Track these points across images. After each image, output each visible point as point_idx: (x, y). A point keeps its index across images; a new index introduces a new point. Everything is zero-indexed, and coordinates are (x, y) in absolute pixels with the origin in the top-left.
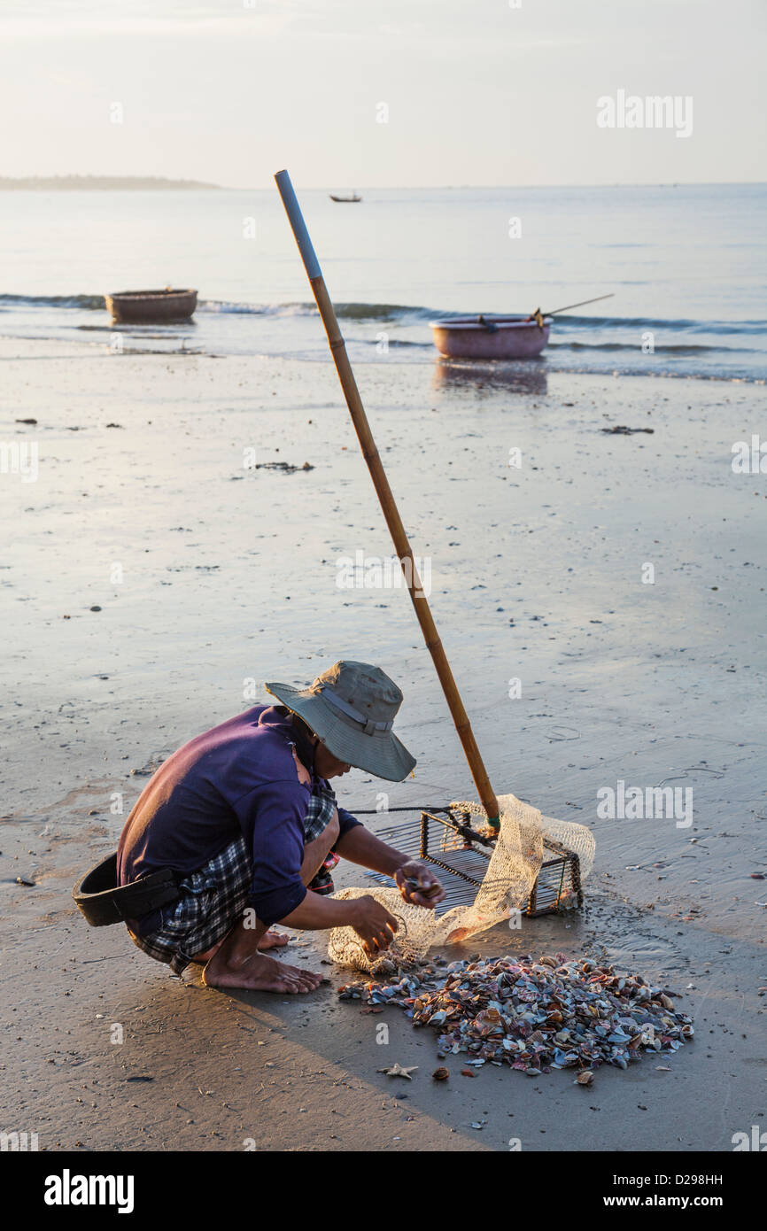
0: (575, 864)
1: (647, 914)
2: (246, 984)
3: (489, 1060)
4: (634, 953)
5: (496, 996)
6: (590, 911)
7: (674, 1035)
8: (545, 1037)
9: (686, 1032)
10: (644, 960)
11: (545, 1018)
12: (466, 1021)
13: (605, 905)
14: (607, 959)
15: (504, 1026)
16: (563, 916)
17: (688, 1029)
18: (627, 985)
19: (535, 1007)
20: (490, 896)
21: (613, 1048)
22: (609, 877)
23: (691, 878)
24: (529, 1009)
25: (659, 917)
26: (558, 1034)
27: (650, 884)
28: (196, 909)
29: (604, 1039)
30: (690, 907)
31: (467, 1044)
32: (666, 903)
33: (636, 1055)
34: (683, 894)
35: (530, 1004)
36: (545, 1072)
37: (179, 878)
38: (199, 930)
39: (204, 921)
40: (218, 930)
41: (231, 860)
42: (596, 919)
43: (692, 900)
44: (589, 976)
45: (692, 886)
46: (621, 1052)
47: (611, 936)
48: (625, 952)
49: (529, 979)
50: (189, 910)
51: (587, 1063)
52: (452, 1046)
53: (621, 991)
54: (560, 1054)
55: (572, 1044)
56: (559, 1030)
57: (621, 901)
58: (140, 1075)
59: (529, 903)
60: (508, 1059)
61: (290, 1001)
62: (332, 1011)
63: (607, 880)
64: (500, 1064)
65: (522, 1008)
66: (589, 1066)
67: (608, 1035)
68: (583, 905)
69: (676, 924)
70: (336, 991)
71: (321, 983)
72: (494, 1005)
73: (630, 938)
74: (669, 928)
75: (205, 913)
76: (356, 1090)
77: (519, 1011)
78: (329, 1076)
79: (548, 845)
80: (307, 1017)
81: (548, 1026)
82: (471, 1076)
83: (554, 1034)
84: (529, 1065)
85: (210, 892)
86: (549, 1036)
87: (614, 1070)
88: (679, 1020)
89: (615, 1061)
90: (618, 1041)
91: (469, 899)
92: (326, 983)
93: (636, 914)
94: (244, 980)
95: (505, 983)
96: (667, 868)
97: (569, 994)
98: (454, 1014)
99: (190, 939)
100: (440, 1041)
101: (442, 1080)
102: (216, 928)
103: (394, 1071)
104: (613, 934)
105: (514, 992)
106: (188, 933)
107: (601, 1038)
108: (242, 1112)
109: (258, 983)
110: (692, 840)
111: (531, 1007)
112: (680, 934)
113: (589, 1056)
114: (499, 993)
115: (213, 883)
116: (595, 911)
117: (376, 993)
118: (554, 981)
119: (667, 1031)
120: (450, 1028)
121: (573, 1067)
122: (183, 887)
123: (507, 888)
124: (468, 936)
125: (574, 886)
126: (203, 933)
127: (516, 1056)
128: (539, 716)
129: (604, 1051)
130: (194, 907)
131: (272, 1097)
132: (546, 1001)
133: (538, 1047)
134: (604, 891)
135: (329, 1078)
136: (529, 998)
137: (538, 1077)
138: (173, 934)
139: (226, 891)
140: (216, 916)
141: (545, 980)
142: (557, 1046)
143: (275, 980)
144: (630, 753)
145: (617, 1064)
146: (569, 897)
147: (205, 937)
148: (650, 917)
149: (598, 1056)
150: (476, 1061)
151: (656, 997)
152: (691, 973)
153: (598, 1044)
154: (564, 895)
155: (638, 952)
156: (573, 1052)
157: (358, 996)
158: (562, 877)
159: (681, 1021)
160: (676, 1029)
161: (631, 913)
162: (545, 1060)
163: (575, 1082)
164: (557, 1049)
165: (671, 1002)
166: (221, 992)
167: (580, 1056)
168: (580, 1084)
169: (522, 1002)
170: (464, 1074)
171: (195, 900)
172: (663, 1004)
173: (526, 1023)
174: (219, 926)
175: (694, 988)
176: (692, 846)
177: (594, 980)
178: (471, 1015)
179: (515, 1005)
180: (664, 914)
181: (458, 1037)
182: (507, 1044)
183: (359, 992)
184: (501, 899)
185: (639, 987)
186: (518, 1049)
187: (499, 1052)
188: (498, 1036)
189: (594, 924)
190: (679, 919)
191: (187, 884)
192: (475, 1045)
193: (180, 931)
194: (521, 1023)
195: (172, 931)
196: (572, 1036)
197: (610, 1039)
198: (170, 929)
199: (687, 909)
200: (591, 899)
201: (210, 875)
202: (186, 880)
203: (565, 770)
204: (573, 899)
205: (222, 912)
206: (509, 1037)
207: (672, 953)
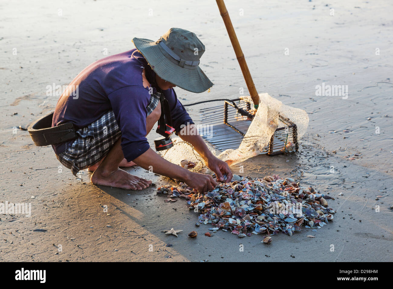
0: (294, 130)
1: (332, 156)
2: (111, 185)
3: (221, 228)
4: (317, 176)
5: (231, 196)
6: (302, 153)
7: (322, 219)
8: (251, 218)
9: (329, 218)
10: (321, 180)
11: (253, 208)
12: (214, 208)
13: (311, 151)
14: (302, 178)
15: (231, 212)
16: (287, 156)
17: (330, 216)
18: (304, 192)
19: (249, 202)
20: (247, 144)
21: (287, 225)
22: (318, 136)
23: (362, 138)
24: (246, 204)
25: (337, 157)
26: (259, 216)
27: (339, 140)
28: (83, 145)
29: (283, 220)
30: (355, 153)
31: (212, 220)
32: (344, 150)
33: (299, 229)
34: (354, 146)
35: (247, 200)
36: (248, 236)
37: (77, 128)
38: (84, 156)
39: (87, 152)
40: (95, 157)
41: (102, 123)
42: (304, 157)
43: (358, 149)
44: (286, 187)
45: (361, 142)
46: (291, 227)
47: (308, 166)
48: (313, 175)
49: (250, 188)
50: (79, 145)
51: (271, 232)
52: (204, 220)
53: (299, 196)
54: (258, 227)
55: (265, 222)
56: (260, 215)
57: (320, 149)
58: (41, 229)
59: (269, 149)
60: (230, 228)
61: (132, 194)
62: (151, 199)
63: (317, 138)
64: (226, 230)
65: (243, 202)
66: (272, 233)
67: (285, 218)
68: (299, 150)
69: (345, 161)
70: (157, 189)
71: (150, 185)
72: (229, 201)
73: (317, 168)
74: (340, 164)
75: (87, 148)
76: (147, 241)
77: (241, 204)
78: (136, 233)
79: (282, 119)
80: (137, 202)
81: (255, 212)
82: (210, 236)
83: (256, 217)
84: (241, 231)
85: (91, 137)
86: (254, 217)
87: (286, 236)
88: (328, 211)
89: (287, 231)
90: (290, 222)
91: (236, 146)
92: (154, 185)
93: (326, 156)
94: (110, 182)
95: (237, 190)
96: (350, 133)
97: (269, 196)
98: (209, 204)
99: (80, 159)
100: (199, 218)
101: (193, 237)
102: (93, 156)
103: (169, 232)
104: (310, 166)
105: (240, 194)
106: (79, 156)
107: (281, 220)
108: (85, 250)
109: (117, 184)
110: (369, 118)
111: (247, 202)
112: (345, 167)
113: (273, 228)
114: (233, 194)
115: (92, 133)
116: (305, 153)
117: (175, 192)
118: (263, 190)
119: (319, 217)
120: (205, 211)
121: (264, 234)
122: (78, 133)
123: (256, 140)
124: (234, 164)
125: (294, 140)
126: (87, 157)
127: (235, 227)
128: (311, 54)
129: (281, 226)
130: (82, 144)
131: (103, 242)
132: (256, 199)
133: (247, 223)
134: (313, 143)
135: (136, 234)
136: (247, 198)
137: (244, 238)
138: (71, 155)
139: (99, 138)
140: (93, 150)
141: (257, 189)
142: (257, 223)
143: (125, 184)
144: (352, 73)
145: (287, 233)
146: (291, 146)
147: (88, 160)
148: (332, 158)
149: (277, 229)
150: (214, 229)
151: (318, 199)
152: (344, 187)
153: (279, 222)
154: (288, 145)
155: (320, 175)
156: (264, 226)
157: (166, 193)
158: (287, 136)
159: (329, 212)
160: (324, 216)
161: (323, 155)
162: (249, 230)
163: (262, 242)
164: (256, 224)
165: (326, 202)
166: (98, 187)
167: (268, 228)
168: (264, 243)
169: (243, 199)
170: (206, 235)
171: (83, 140)
172: (321, 203)
173: (243, 210)
174: (96, 155)
175: (342, 195)
176: (368, 122)
177: (288, 189)
178: (217, 205)
179: (240, 201)
180: (341, 156)
181: (208, 216)
182: (231, 221)
183: (167, 191)
184: (252, 146)
185: (310, 194)
186: (236, 223)
187: (227, 224)
188: (228, 216)
189: (303, 160)
190: (348, 159)
191: (80, 132)
192: (215, 220)
193: (74, 155)
194: (240, 210)
195: (70, 154)
196: (266, 218)
197: (286, 220)
198: (69, 153)
199: (353, 154)
200: (305, 147)
201: (91, 129)
202: (80, 130)
203: (315, 82)
204: (293, 147)
205: (97, 148)
206: (233, 217)
207: (337, 176)
